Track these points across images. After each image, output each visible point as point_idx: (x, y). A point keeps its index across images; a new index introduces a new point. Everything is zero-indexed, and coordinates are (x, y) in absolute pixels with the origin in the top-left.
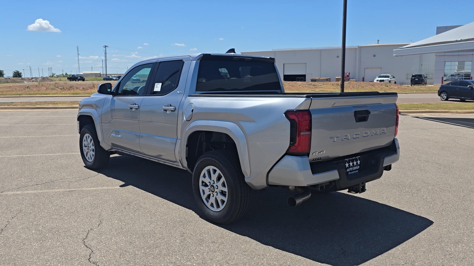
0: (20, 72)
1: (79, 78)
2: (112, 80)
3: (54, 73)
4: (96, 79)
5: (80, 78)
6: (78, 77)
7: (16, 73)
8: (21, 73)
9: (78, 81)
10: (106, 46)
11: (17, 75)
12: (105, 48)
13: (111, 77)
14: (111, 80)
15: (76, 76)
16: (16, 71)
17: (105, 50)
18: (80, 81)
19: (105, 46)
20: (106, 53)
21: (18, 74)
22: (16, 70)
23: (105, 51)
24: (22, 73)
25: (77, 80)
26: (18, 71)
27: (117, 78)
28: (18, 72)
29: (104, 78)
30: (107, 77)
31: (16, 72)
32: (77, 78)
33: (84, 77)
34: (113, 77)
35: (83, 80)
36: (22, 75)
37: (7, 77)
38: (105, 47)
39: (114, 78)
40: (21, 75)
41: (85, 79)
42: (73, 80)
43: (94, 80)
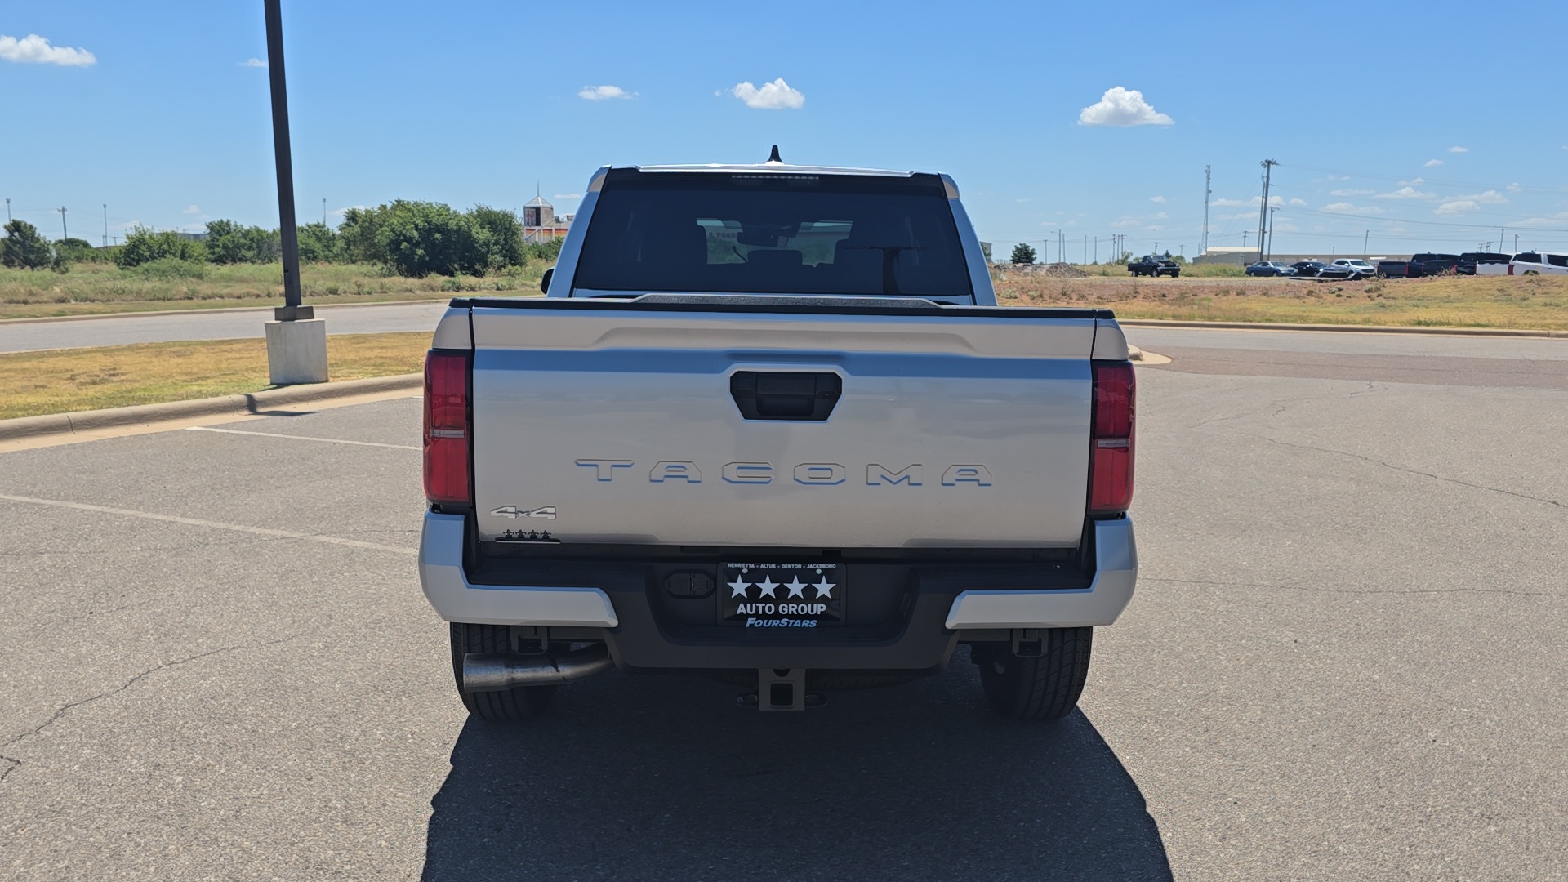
0: (1031, 249)
1: (1162, 266)
2: (1275, 274)
3: (1128, 251)
4: (1225, 271)
5: (1166, 266)
6: (1160, 264)
7: (1021, 249)
8: (1033, 253)
9: (1158, 276)
10: (1269, 162)
11: (1024, 256)
12: (1266, 169)
13: (1272, 266)
14: (1271, 275)
15: (1153, 261)
16: (1021, 245)
17: (1265, 175)
18: (1163, 276)
19: (1266, 161)
20: (1267, 186)
21: (1025, 254)
22: (1022, 243)
23: (1265, 180)
24: (1036, 252)
25: (1155, 273)
26: (1027, 244)
27: (1292, 269)
28: (1027, 247)
29: (1248, 269)
30: (1260, 266)
31: (1020, 247)
32: (1155, 267)
33: (1177, 265)
34: (1278, 266)
35: (1175, 273)
36: (1036, 258)
37: (1000, 263)
38: (1266, 164)
39: (1282, 269)
40: (1034, 256)
41: (1179, 270)
42: (1144, 274)
43: (1217, 275)
